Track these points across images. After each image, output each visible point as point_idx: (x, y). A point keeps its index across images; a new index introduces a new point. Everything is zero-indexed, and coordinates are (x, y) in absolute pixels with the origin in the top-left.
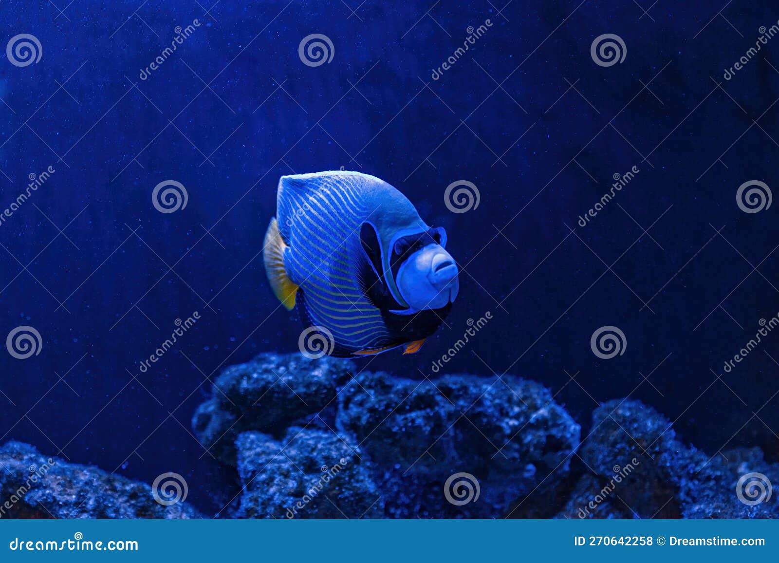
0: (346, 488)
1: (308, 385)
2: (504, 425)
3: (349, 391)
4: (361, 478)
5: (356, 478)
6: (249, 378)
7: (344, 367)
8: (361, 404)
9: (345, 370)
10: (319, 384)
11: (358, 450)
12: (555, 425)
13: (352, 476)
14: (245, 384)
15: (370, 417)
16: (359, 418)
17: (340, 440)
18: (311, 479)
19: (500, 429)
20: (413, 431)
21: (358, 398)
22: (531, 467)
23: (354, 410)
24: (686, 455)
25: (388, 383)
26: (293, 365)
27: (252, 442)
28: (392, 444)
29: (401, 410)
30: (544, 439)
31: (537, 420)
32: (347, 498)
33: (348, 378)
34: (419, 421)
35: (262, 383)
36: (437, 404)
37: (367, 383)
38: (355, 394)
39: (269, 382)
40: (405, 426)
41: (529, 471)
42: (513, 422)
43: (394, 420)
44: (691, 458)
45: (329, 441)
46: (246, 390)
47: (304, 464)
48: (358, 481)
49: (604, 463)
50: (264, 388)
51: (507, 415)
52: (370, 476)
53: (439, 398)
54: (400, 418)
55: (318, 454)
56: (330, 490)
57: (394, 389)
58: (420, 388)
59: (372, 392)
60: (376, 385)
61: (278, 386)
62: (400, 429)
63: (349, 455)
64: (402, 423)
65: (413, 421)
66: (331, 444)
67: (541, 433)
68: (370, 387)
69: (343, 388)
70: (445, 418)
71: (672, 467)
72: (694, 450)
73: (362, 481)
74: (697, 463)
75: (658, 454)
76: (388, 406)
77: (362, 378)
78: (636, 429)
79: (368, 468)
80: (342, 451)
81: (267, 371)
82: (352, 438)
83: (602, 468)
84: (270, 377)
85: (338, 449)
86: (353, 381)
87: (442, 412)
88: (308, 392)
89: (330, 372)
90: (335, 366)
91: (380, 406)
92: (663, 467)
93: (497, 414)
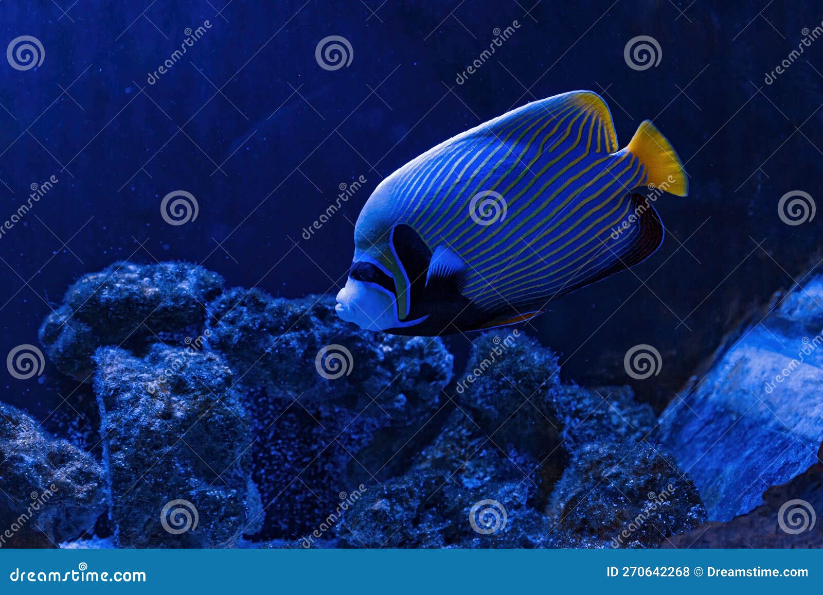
0: (217, 412)
1: (176, 299)
2: (378, 351)
3: (219, 307)
4: (232, 401)
5: (228, 401)
6: (112, 288)
7: (212, 281)
8: (232, 322)
9: (213, 284)
10: (187, 298)
11: (229, 371)
12: (430, 353)
13: (223, 400)
14: (106, 294)
15: (243, 336)
16: (229, 337)
17: (210, 360)
18: (179, 401)
19: (374, 355)
20: (285, 353)
21: (229, 315)
22: (401, 396)
23: (224, 328)
24: (569, 391)
25: (262, 300)
26: (158, 276)
27: (113, 357)
28: (264, 366)
29: (275, 331)
30: (418, 368)
31: (413, 347)
32: (217, 421)
33: (218, 292)
34: (293, 343)
35: (126, 294)
36: (312, 326)
37: (240, 300)
38: (225, 310)
39: (135, 294)
40: (278, 347)
41: (399, 401)
42: (387, 349)
43: (267, 341)
44: (574, 395)
45: (198, 360)
46: (108, 300)
47: (172, 384)
48: (229, 405)
49: (482, 396)
50: (128, 300)
51: (381, 341)
52: (240, 400)
53: (314, 319)
54: (273, 339)
55: (187, 374)
56: (200, 413)
57: (268, 307)
58: (296, 308)
59: (245, 309)
60: (249, 302)
61: (145, 298)
62: (273, 350)
63: (221, 376)
64: (274, 344)
65: (287, 343)
66: (201, 363)
67: (416, 361)
68: (243, 304)
69: (213, 304)
70: (319, 340)
71: (558, 403)
72: (576, 387)
73: (233, 405)
74: (579, 401)
75: (545, 388)
76: (262, 326)
77: (233, 294)
78: (523, 362)
79: (239, 390)
80: (214, 372)
81: (131, 281)
82: (222, 358)
83: (479, 402)
84: (135, 288)
85: (209, 369)
86: (224, 297)
87: (316, 334)
88: (177, 306)
89: (198, 286)
90: (203, 279)
91: (254, 325)
92: (549, 403)
93: (371, 339)
